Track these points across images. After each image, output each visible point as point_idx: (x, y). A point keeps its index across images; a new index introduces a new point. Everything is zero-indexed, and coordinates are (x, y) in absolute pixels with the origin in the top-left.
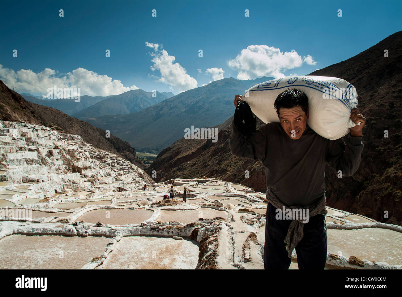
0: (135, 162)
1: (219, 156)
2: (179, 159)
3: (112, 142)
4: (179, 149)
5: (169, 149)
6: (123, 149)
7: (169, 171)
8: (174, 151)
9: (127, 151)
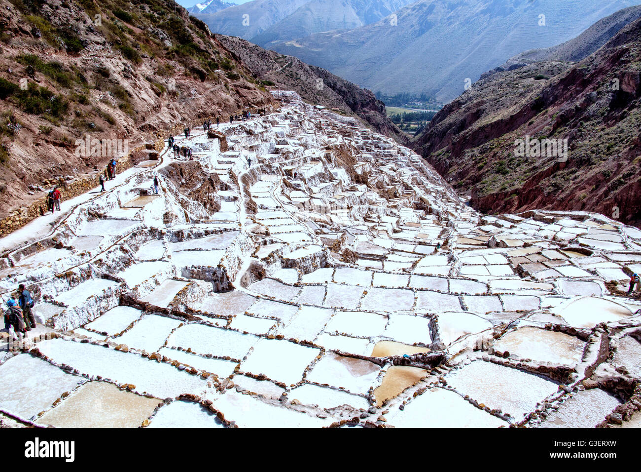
0: (386, 131)
1: (570, 128)
2: (482, 129)
3: (340, 92)
4: (479, 104)
5: (458, 104)
6: (363, 106)
7: (463, 154)
8: (469, 108)
9: (370, 109)
